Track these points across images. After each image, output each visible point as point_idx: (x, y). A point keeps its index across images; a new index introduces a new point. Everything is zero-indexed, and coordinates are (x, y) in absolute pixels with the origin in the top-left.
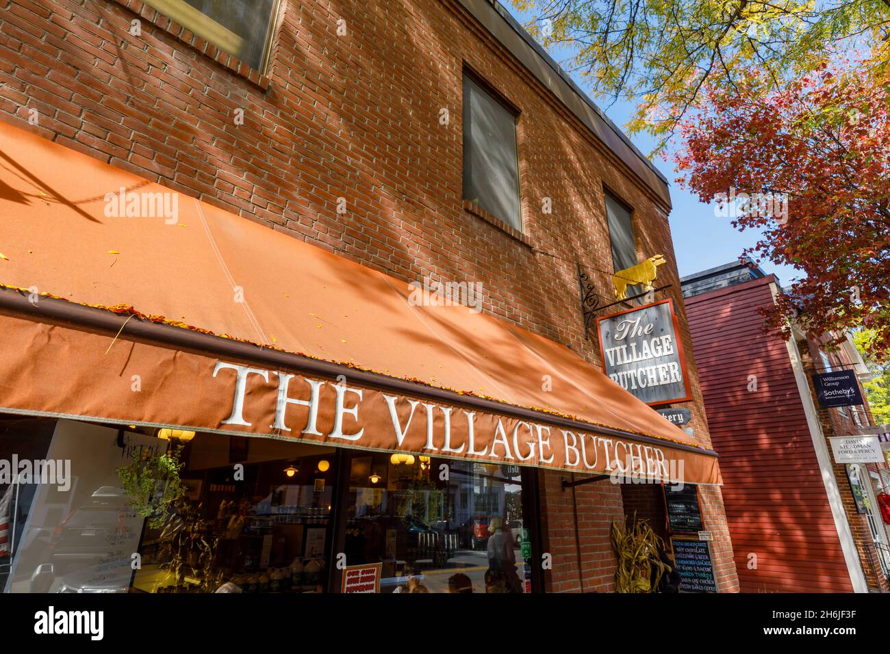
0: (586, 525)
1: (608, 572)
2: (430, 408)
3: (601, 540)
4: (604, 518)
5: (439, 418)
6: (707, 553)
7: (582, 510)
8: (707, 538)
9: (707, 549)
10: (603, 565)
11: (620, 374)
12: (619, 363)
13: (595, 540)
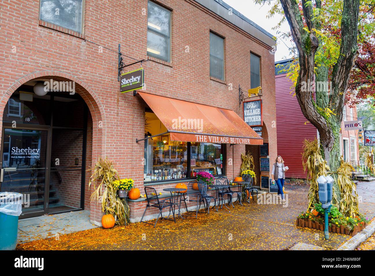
0: (236, 153)
1: (240, 163)
2: (213, 137)
3: (239, 157)
4: (240, 152)
5: (214, 138)
6: (269, 161)
7: (235, 150)
8: (269, 158)
9: (269, 160)
10: (239, 162)
11: (247, 118)
12: (247, 115)
13: (237, 157)
